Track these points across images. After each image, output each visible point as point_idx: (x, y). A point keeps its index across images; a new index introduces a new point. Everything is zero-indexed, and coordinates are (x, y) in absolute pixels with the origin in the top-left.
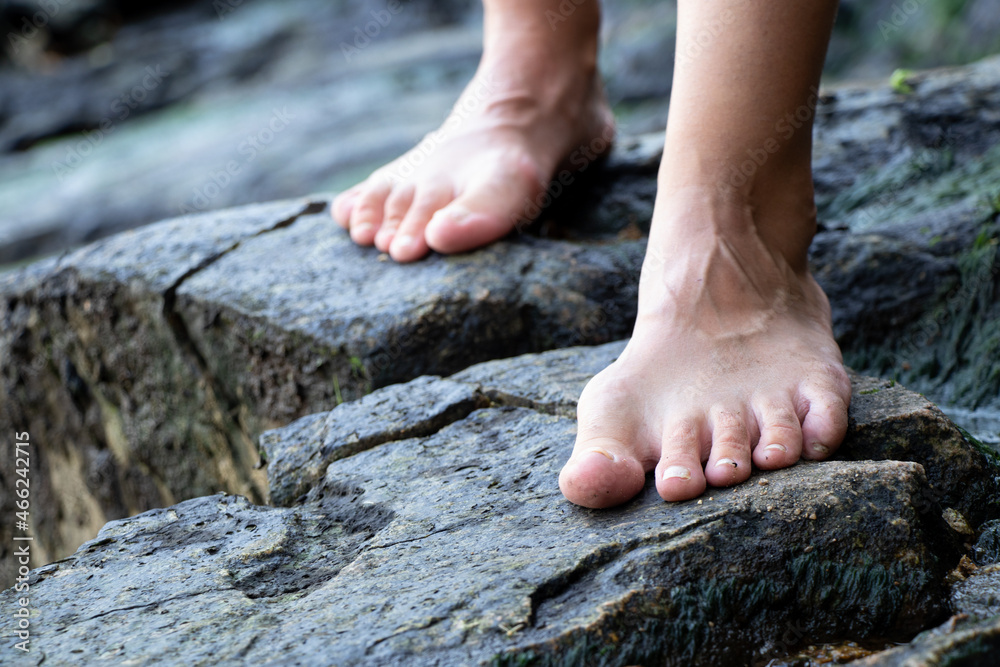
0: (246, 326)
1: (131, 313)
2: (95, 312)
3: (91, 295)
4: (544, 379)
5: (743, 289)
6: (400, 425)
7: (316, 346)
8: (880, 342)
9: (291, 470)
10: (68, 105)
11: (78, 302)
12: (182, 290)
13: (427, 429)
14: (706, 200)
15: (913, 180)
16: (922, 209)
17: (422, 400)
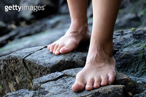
0: (33, 64)
1: (18, 62)
2: (13, 62)
3: (13, 60)
4: (74, 72)
5: (101, 60)
6: (52, 79)
7: (43, 67)
8: (126, 68)
9: (36, 85)
10: (28, 32)
11: (11, 61)
12: (25, 59)
13: (56, 80)
14: (96, 47)
15: (134, 44)
16: (134, 48)
17: (56, 75)
